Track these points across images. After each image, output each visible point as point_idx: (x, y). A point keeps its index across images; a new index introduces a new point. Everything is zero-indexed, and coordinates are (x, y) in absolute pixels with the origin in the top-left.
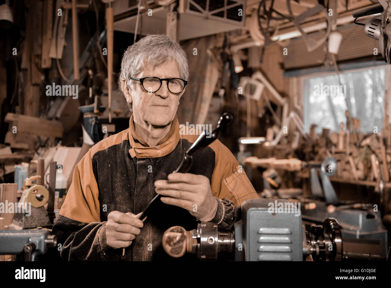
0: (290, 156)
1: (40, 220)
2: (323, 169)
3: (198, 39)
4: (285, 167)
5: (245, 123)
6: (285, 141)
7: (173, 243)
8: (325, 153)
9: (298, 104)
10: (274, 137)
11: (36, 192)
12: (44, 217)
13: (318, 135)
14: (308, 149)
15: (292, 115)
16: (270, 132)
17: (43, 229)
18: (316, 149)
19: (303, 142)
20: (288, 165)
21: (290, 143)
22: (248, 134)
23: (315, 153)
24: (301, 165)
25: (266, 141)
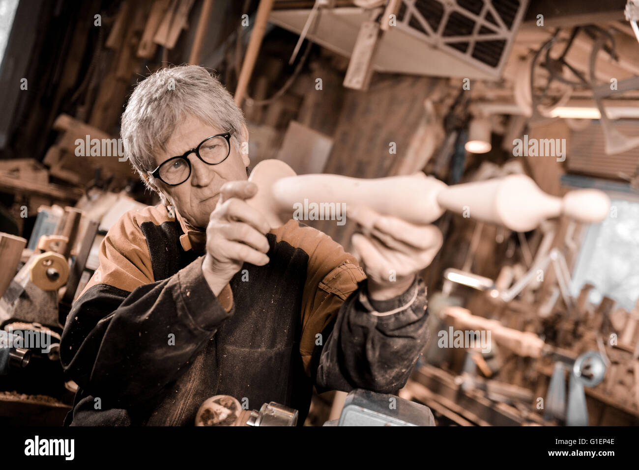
0: (530, 328)
1: (42, 313)
2: (577, 369)
3: (417, 77)
4: (512, 345)
5: (469, 244)
6: (530, 298)
7: (212, 422)
8: (595, 341)
9: (573, 238)
10: (512, 285)
11: (49, 263)
12: (51, 310)
13: (592, 304)
14: (566, 326)
15: (555, 255)
16: (507, 274)
17: (42, 328)
18: (581, 329)
19: (560, 309)
20: (519, 343)
21: (537, 303)
22: (468, 266)
23: (576, 335)
24: (542, 350)
25: (494, 287)
